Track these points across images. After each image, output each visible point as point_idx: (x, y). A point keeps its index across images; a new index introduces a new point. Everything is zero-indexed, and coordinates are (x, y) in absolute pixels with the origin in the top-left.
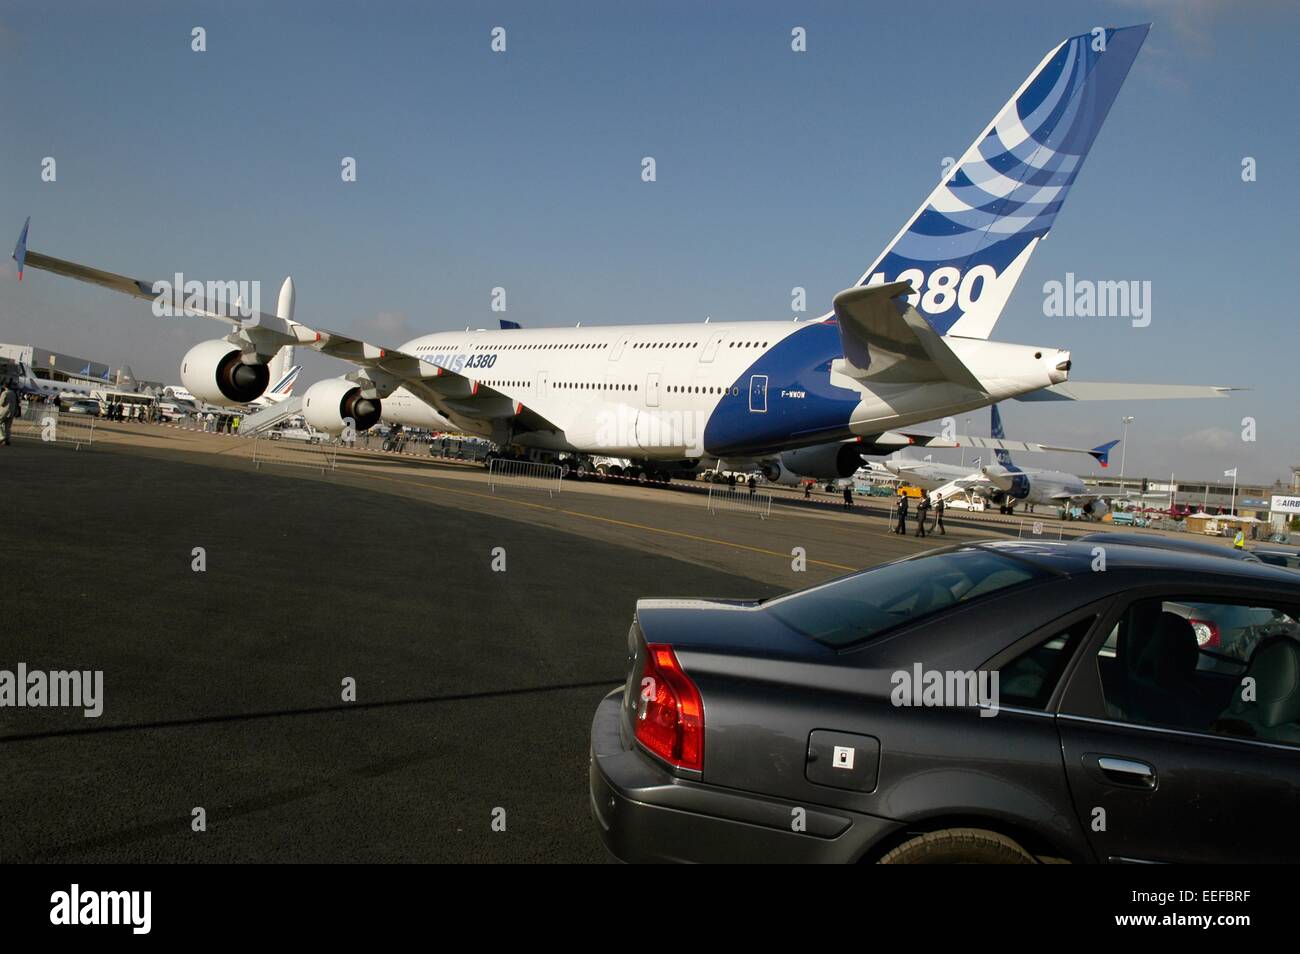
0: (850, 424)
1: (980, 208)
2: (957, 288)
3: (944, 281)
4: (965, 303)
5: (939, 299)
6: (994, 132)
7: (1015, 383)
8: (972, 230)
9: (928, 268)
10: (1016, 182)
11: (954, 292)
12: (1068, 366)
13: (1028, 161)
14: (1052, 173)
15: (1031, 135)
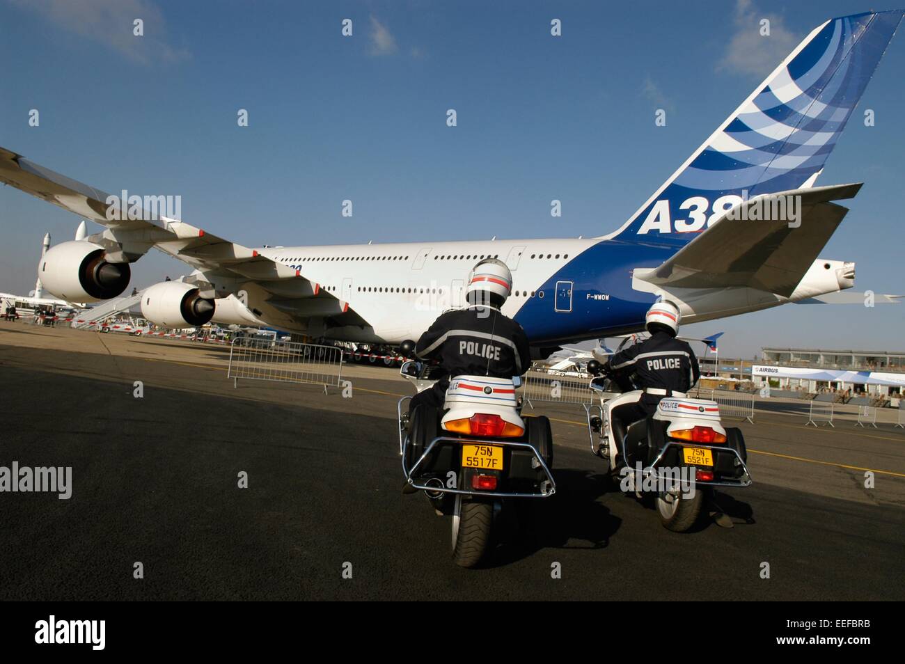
1: (760, 149)
3: (728, 206)
6: (767, 89)
7: (808, 289)
8: (750, 165)
10: (793, 129)
13: (803, 112)
14: (825, 122)
15: (805, 92)
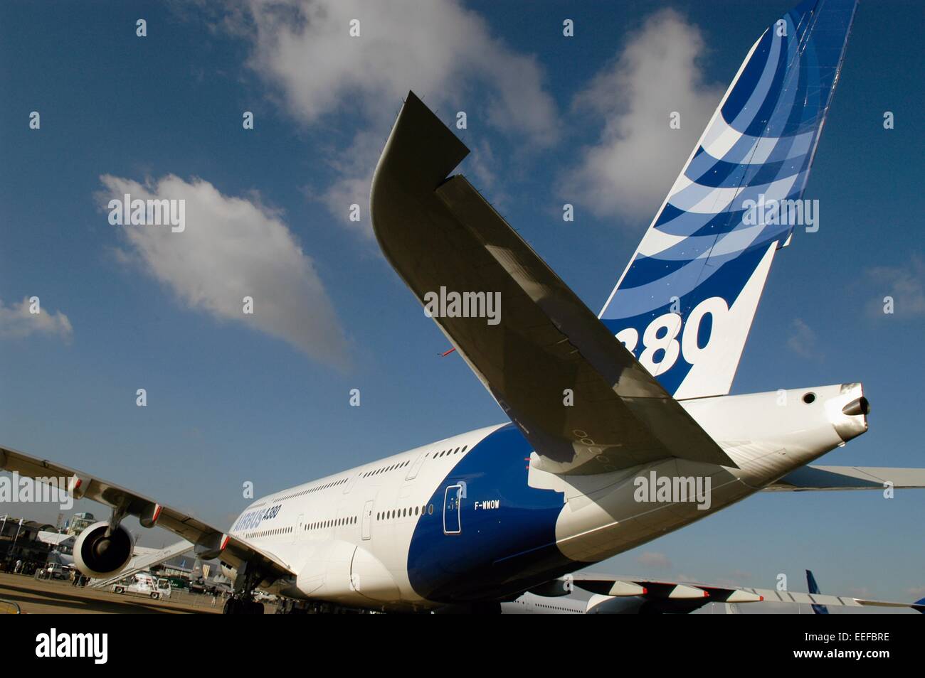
0: (557, 542)
1: (696, 234)
2: (679, 338)
3: (662, 333)
4: (692, 352)
5: (659, 356)
6: (701, 150)
7: (779, 446)
8: (687, 262)
9: (640, 323)
10: (735, 189)
11: (677, 342)
12: (862, 407)
13: (745, 161)
14: (781, 163)
15: (745, 133)
